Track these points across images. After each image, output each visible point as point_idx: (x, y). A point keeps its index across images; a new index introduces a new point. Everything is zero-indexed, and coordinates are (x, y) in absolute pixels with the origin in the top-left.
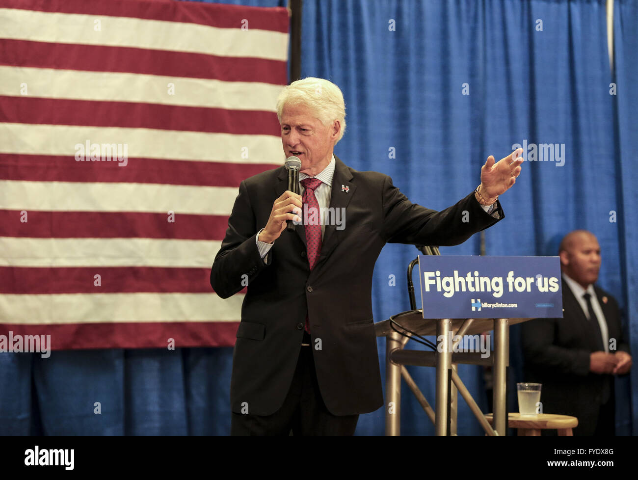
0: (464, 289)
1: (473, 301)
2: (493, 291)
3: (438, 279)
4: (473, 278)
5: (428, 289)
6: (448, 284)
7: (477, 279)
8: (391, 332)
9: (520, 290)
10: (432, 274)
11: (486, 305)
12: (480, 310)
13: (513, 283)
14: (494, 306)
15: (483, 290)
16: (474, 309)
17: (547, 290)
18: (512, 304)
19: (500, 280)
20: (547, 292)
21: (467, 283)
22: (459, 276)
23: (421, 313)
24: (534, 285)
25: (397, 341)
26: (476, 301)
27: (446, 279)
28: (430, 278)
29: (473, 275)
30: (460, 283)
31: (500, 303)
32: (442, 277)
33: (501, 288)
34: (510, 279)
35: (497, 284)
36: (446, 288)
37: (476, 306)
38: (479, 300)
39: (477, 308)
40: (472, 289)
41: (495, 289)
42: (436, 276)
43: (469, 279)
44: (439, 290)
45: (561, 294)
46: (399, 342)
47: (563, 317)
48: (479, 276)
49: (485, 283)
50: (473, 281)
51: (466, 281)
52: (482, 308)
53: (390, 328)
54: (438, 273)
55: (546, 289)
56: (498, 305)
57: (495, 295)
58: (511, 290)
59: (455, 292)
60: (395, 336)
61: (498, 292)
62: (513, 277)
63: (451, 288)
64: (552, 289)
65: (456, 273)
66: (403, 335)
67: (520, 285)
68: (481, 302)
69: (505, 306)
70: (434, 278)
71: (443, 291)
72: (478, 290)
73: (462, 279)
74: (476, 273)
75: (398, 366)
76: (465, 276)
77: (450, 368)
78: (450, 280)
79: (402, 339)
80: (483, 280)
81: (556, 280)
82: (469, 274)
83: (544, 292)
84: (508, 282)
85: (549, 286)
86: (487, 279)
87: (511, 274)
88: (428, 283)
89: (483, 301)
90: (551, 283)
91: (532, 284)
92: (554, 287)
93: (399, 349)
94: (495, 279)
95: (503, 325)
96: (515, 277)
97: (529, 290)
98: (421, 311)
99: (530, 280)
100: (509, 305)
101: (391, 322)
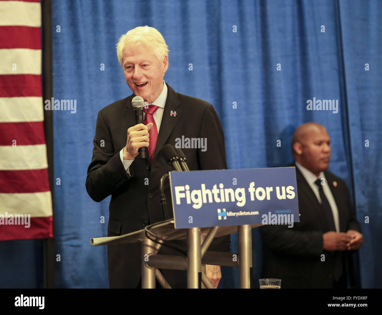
0: (211, 201)
1: (219, 211)
2: (236, 201)
3: (188, 192)
4: (218, 190)
5: (178, 202)
6: (196, 197)
7: (222, 191)
8: (145, 239)
9: (261, 198)
10: (182, 188)
11: (231, 214)
12: (225, 218)
13: (255, 193)
14: (238, 214)
15: (227, 200)
16: (220, 218)
17: (285, 198)
18: (254, 212)
19: (243, 191)
20: (284, 200)
21: (213, 195)
22: (206, 188)
23: (173, 224)
24: (273, 194)
25: (151, 247)
26: (222, 211)
27: (195, 192)
28: (181, 192)
29: (218, 188)
30: (207, 195)
31: (243, 211)
32: (191, 191)
33: (243, 198)
34: (251, 189)
35: (240, 195)
36: (194, 200)
37: (222, 214)
38: (224, 210)
39: (222, 217)
40: (217, 200)
41: (238, 198)
42: (185, 190)
43: (215, 191)
44: (189, 202)
45: (298, 201)
46: (153, 248)
47: (300, 222)
48: (224, 188)
49: (230, 194)
50: (219, 192)
51: (213, 193)
52: (228, 217)
53: (145, 236)
54: (187, 187)
55: (283, 197)
56: (241, 213)
57: (239, 204)
58: (252, 199)
59: (203, 204)
60: (149, 242)
61: (241, 202)
62: (254, 187)
63: (199, 200)
64: (289, 197)
65: (203, 186)
66: (156, 242)
67: (261, 194)
68: (227, 211)
69: (248, 213)
70: (184, 192)
71: (192, 203)
72: (223, 201)
73: (208, 191)
74: (221, 186)
75: (153, 269)
76: (211, 189)
77: (200, 272)
78: (198, 192)
79: (156, 245)
80: (228, 191)
81: (292, 188)
82: (215, 187)
83: (282, 199)
84: (250, 192)
85: (287, 194)
86: (231, 190)
87: (252, 184)
88: (178, 196)
89: (228, 211)
90: (288, 192)
91: (271, 193)
92: (291, 195)
93: (153, 254)
94: (238, 190)
95: (246, 230)
96: (256, 187)
97: (269, 198)
98: (172, 222)
99: (270, 189)
100: (252, 212)
101: (146, 232)
